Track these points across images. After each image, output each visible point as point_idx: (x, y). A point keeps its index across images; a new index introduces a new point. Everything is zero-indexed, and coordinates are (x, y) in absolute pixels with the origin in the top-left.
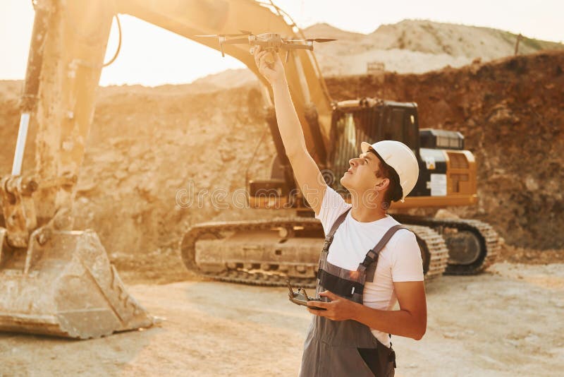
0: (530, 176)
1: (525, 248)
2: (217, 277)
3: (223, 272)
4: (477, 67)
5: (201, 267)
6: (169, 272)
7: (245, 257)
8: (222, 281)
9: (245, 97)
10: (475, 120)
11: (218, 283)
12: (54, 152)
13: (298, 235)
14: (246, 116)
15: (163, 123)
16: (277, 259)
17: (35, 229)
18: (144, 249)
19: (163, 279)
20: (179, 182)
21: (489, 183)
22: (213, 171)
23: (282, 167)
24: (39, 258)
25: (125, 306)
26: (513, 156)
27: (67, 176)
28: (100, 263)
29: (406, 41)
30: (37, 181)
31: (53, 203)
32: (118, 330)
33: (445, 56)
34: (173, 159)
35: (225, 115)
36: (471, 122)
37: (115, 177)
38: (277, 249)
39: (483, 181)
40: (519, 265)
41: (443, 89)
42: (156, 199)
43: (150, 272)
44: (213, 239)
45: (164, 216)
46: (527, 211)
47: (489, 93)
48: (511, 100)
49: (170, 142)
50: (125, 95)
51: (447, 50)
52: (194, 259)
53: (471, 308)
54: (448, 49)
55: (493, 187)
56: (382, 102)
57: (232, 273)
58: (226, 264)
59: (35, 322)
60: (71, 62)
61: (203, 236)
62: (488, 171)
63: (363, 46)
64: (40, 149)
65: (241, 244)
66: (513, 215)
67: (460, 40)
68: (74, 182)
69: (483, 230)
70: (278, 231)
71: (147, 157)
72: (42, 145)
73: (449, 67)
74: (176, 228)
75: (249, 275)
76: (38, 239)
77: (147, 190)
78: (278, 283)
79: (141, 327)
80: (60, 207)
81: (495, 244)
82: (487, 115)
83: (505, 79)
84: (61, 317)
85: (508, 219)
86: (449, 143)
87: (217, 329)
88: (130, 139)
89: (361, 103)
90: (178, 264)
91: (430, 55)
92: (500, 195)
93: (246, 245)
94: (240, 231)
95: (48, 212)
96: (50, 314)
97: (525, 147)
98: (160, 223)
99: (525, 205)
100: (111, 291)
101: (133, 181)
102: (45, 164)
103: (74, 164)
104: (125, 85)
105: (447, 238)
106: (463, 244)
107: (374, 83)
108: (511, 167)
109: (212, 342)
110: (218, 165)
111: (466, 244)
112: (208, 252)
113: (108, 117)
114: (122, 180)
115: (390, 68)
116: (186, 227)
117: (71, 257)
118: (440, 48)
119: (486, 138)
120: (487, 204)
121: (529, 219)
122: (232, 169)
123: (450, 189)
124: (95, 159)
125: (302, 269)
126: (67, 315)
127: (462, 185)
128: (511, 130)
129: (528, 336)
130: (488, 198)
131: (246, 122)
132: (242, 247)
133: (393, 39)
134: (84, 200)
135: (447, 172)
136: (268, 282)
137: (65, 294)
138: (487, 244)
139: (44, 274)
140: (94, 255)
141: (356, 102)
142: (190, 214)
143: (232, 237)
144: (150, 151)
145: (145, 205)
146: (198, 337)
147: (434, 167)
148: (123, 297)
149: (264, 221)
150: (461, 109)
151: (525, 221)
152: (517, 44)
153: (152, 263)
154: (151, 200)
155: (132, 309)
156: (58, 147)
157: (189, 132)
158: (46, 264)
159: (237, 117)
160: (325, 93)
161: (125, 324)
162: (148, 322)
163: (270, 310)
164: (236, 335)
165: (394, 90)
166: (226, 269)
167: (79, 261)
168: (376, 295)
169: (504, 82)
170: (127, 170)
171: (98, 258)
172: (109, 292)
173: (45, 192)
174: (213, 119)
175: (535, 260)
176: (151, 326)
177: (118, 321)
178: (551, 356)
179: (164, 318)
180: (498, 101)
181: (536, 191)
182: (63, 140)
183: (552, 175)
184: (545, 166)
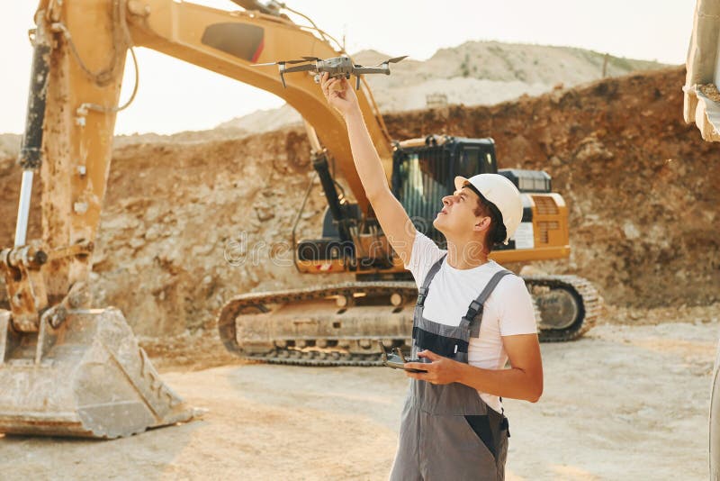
0: (628, 221)
1: (628, 307)
2: (264, 359)
3: (270, 352)
4: (559, 95)
5: (244, 348)
6: (205, 356)
7: (297, 332)
8: (270, 363)
9: (283, 142)
10: (559, 158)
11: (267, 365)
12: (64, 216)
13: (360, 303)
14: (285, 165)
15: (185, 178)
16: (336, 333)
17: (46, 309)
18: (169, 331)
19: (199, 364)
20: (208, 248)
21: (581, 232)
22: (249, 233)
23: (336, 222)
24: (53, 344)
25: (159, 396)
26: (607, 197)
27: (81, 244)
28: (127, 347)
29: (470, 68)
30: (46, 252)
31: (66, 277)
32: (151, 425)
33: (518, 83)
34: (199, 220)
35: (259, 164)
36: (555, 161)
37: (129, 246)
38: (335, 321)
39: (574, 231)
40: (623, 327)
41: (520, 123)
42: (180, 270)
44: (257, 313)
45: (191, 291)
46: (627, 261)
47: (576, 124)
48: (602, 132)
49: (194, 201)
50: (136, 147)
51: (520, 75)
52: (235, 338)
53: (572, 380)
54: (522, 75)
55: (586, 237)
56: (452, 139)
57: (282, 353)
58: (275, 342)
59: (52, 420)
60: (80, 106)
61: (244, 311)
62: (579, 218)
63: (419, 75)
64: (46, 213)
65: (291, 317)
66: (611, 269)
67: (536, 63)
68: (90, 250)
69: (579, 287)
70: (335, 300)
71: (167, 219)
72: (48, 209)
73: (526, 96)
74: (206, 303)
75: (303, 354)
76: (50, 321)
77: (169, 259)
78: (338, 362)
79: (180, 421)
80: (75, 281)
81: (594, 303)
82: (574, 151)
83: (593, 107)
84: (84, 413)
85: (606, 274)
86: (534, 184)
87: (270, 419)
88: (146, 199)
89: (427, 141)
90: (215, 346)
91: (500, 83)
92: (594, 246)
93: (296, 318)
94: (288, 302)
95: (60, 288)
96: (69, 410)
97: (621, 187)
98: (187, 299)
99: (624, 256)
100: (142, 379)
101: (152, 250)
102: (54, 231)
103: (89, 229)
104: (136, 134)
105: (537, 298)
106: (556, 304)
107: (437, 118)
108: (606, 213)
109: (265, 433)
110: (255, 226)
111: (560, 304)
112: (252, 329)
114: (138, 249)
115: (454, 101)
116: (220, 301)
117: (92, 341)
118: (512, 74)
119: (575, 178)
120: (579, 257)
121: (630, 272)
122: (272, 230)
123: (538, 239)
125: (366, 344)
126: (90, 410)
127: (551, 234)
128: (604, 167)
129: (642, 409)
130: (580, 250)
131: (285, 173)
132: (293, 321)
133: (454, 66)
135: (534, 220)
136: (326, 362)
137: (86, 386)
138: (585, 303)
139: (60, 362)
140: (119, 336)
141: (421, 141)
142: (222, 286)
143: (279, 310)
144: (171, 212)
145: (168, 278)
146: (249, 429)
148: (156, 386)
149: (318, 288)
150: (542, 145)
151: (625, 275)
152: (605, 65)
153: (183, 347)
154: (175, 271)
155: (167, 400)
156: (68, 209)
157: (216, 187)
158: (61, 351)
159: (275, 167)
160: (383, 132)
161: (159, 420)
162: (187, 416)
163: (332, 394)
164: (294, 425)
165: (461, 126)
166: (275, 348)
167: (101, 345)
168: (484, 353)
169: (592, 110)
170: (143, 236)
171: (124, 340)
172: (138, 381)
173: (56, 264)
174: (245, 170)
175: (642, 320)
176: (191, 419)
177: (152, 415)
178: (670, 430)
179: (206, 409)
180: (587, 133)
181: (638, 239)
182: (75, 200)
183: (655, 219)
184: (646, 209)
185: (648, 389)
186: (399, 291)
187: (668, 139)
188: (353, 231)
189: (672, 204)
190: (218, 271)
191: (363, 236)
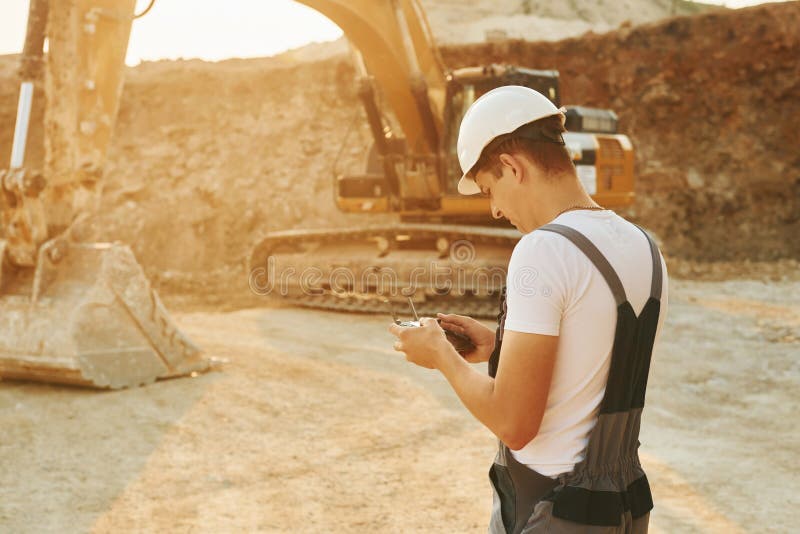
0: (692, 169)
1: (688, 260)
2: (298, 302)
3: (305, 295)
4: (626, 32)
6: (237, 296)
8: (304, 307)
9: (333, 73)
10: (624, 101)
12: (68, 135)
13: (403, 246)
14: (334, 97)
15: (230, 106)
17: (46, 241)
18: (208, 266)
19: (227, 306)
20: (251, 181)
21: (641, 179)
22: (293, 167)
23: (381, 157)
24: (51, 282)
25: (172, 344)
26: (671, 144)
27: (88, 169)
28: (136, 288)
29: (532, 4)
30: (46, 177)
31: (69, 205)
32: (162, 376)
34: (243, 152)
35: (307, 96)
36: (619, 103)
37: (169, 175)
39: (635, 177)
41: (583, 61)
42: (221, 203)
43: (210, 297)
44: (291, 253)
45: (232, 225)
46: (689, 213)
47: (642, 64)
48: (670, 73)
49: (238, 131)
50: (180, 71)
51: (583, 15)
54: (586, 15)
55: (646, 184)
56: (513, 69)
57: (317, 297)
59: (48, 366)
60: (88, 10)
61: (278, 249)
64: (49, 132)
65: (329, 258)
66: (671, 219)
68: (97, 176)
70: (376, 242)
71: (209, 149)
72: (52, 127)
73: (590, 33)
74: (247, 239)
75: (339, 300)
76: (49, 253)
77: (210, 191)
78: (377, 310)
79: (194, 371)
80: (80, 211)
82: (639, 93)
83: (661, 47)
84: (83, 359)
85: (665, 224)
86: (599, 125)
87: (296, 373)
88: (188, 127)
89: (485, 72)
90: (247, 286)
92: (655, 195)
93: (333, 260)
94: (327, 242)
95: (63, 217)
96: (67, 356)
97: (687, 133)
98: (227, 233)
99: (686, 206)
100: (152, 325)
101: (192, 181)
102: (57, 152)
103: (97, 153)
104: (181, 59)
107: (496, 53)
108: (669, 159)
109: (289, 391)
110: (300, 160)
113: (158, 99)
114: (179, 179)
115: (515, 36)
116: (259, 237)
117: (95, 279)
118: (574, 13)
119: (638, 122)
121: (691, 223)
122: (317, 166)
123: (601, 185)
124: (146, 152)
126: (91, 357)
127: (614, 180)
128: (670, 111)
129: (711, 378)
131: (333, 105)
132: (330, 263)
133: (516, 2)
134: (131, 204)
135: (597, 163)
136: (364, 309)
137: (87, 329)
139: (59, 302)
140: (128, 275)
141: (478, 70)
142: (264, 221)
143: (316, 251)
144: (213, 142)
145: (208, 210)
146: (272, 384)
147: (580, 156)
148: (169, 331)
149: (358, 228)
150: (606, 86)
151: (686, 226)
153: (216, 284)
154: (216, 203)
155: (182, 347)
156: (73, 128)
157: (261, 117)
158: (60, 289)
159: (323, 99)
160: (436, 60)
161: (171, 368)
162: (203, 366)
163: (367, 346)
164: (321, 381)
167: (105, 284)
169: (660, 51)
170: (184, 166)
171: (132, 279)
172: (149, 326)
173: (59, 191)
174: (293, 100)
175: (706, 276)
176: (207, 370)
177: (163, 364)
178: (745, 405)
179: (225, 360)
180: (654, 74)
181: (701, 189)
182: (81, 118)
183: (720, 169)
184: (712, 157)
185: (717, 355)
186: (448, 236)
187: (739, 83)
188: (399, 168)
189: (739, 153)
190: (261, 205)
191: (411, 174)
